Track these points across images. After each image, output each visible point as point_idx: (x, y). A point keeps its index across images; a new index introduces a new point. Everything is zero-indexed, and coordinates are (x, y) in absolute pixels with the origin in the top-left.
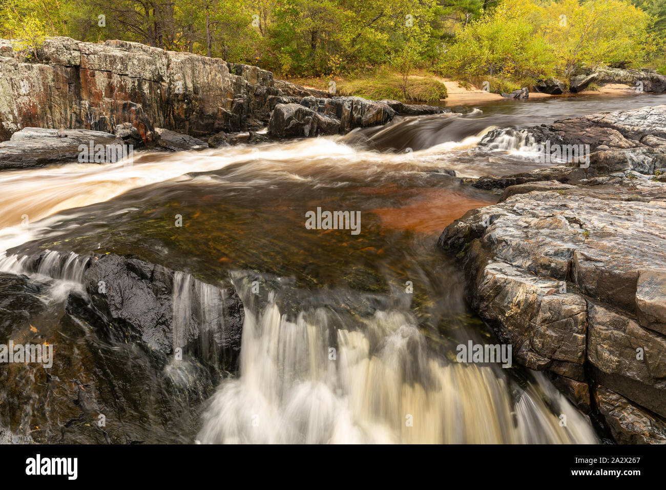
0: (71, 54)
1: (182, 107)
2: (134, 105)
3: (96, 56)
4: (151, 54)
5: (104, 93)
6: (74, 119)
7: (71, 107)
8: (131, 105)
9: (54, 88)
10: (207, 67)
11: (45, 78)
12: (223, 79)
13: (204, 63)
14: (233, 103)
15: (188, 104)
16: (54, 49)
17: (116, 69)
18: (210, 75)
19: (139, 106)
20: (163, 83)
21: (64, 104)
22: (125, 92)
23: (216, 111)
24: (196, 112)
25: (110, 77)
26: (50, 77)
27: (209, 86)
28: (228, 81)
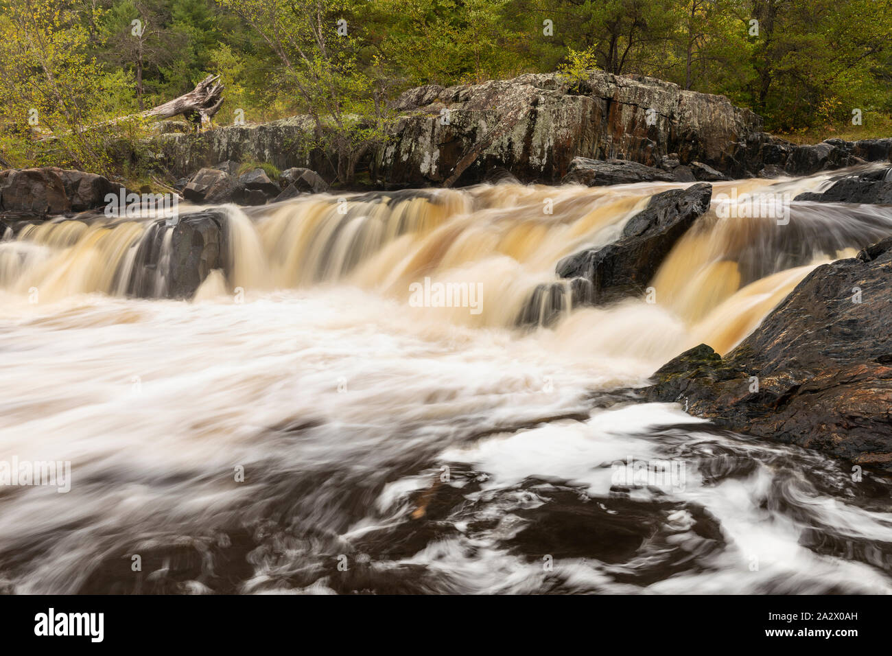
0: (608, 86)
1: (687, 149)
2: (651, 143)
3: (628, 88)
4: (668, 89)
5: (626, 128)
6: (598, 153)
7: (599, 141)
8: (648, 142)
9: (589, 121)
10: (711, 105)
11: (585, 110)
12: (728, 119)
13: (708, 101)
14: (736, 146)
15: (694, 145)
16: (596, 81)
17: (642, 102)
18: (713, 115)
19: (655, 143)
20: (673, 121)
21: (594, 137)
22: (645, 129)
23: (719, 155)
24: (700, 156)
25: (635, 111)
26: (590, 109)
27: (712, 126)
28: (732, 121)
